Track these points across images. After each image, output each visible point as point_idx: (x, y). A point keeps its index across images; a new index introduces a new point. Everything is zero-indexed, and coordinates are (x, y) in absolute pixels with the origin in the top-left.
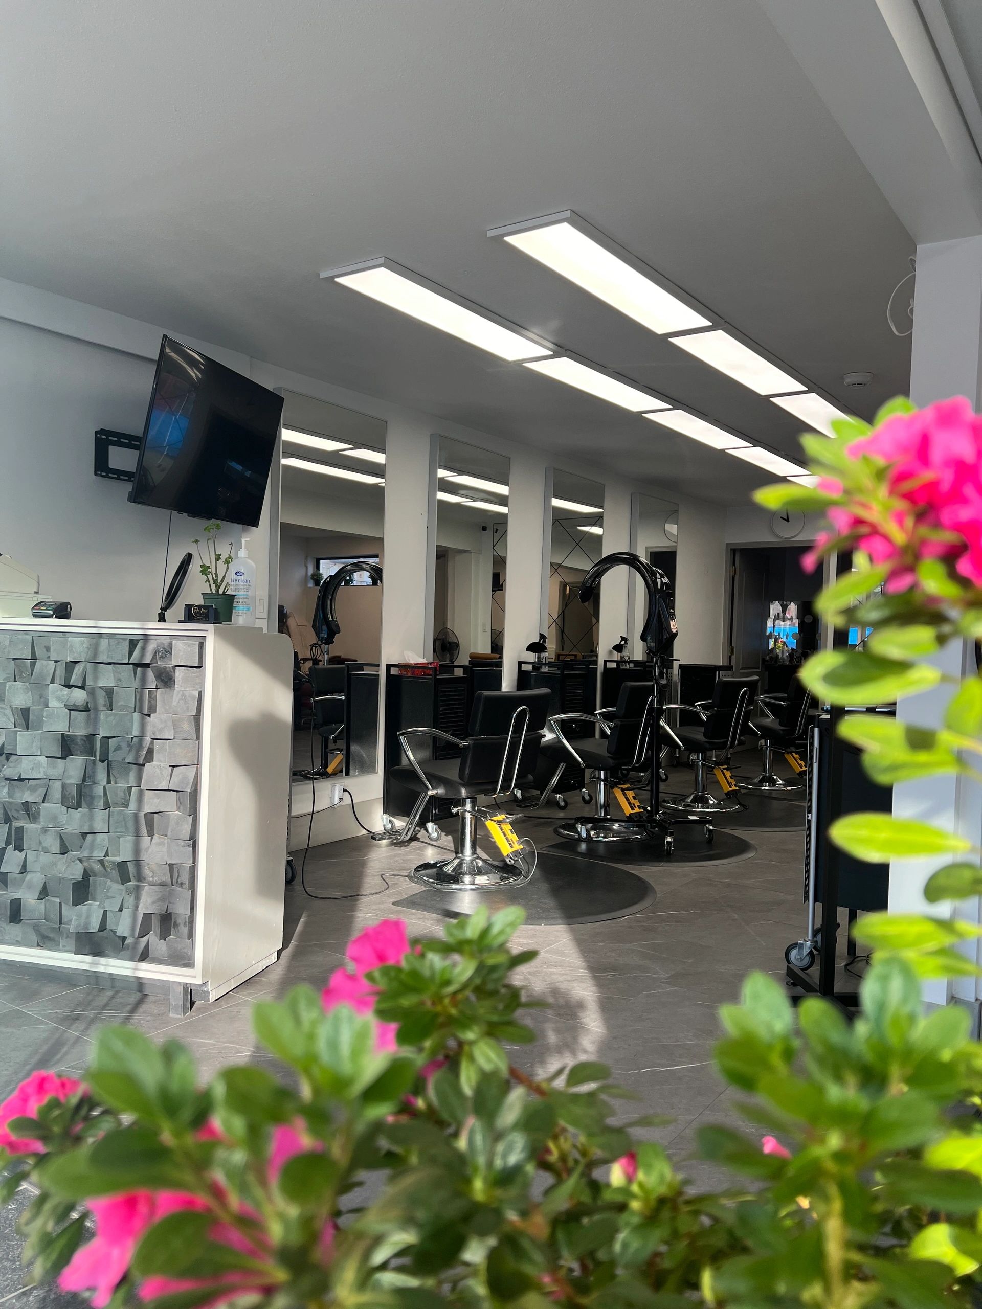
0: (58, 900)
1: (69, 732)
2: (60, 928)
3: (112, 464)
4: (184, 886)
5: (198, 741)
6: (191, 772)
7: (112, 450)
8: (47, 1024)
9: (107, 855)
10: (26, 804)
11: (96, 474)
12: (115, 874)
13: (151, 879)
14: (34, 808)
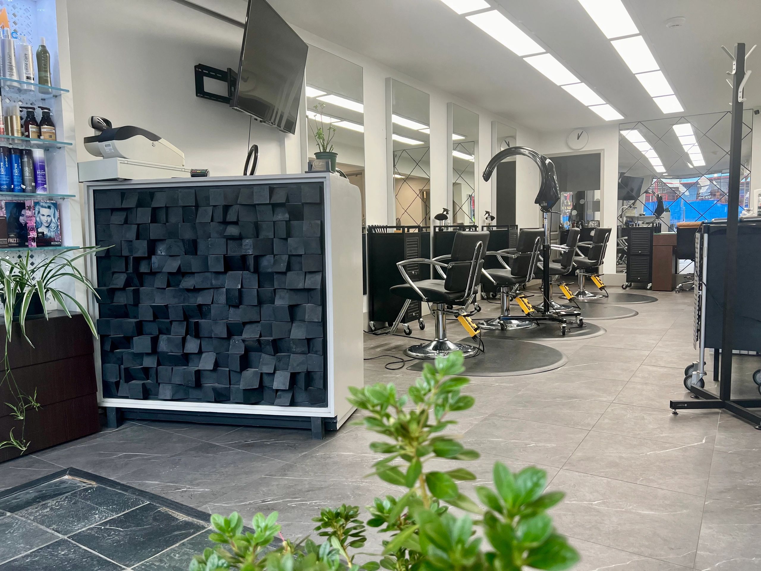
0: (228, 369)
1: (227, 255)
2: (230, 387)
3: (207, 89)
4: (318, 353)
5: (322, 255)
6: (319, 277)
7: (206, 79)
8: (233, 450)
9: (260, 336)
10: (200, 306)
11: (197, 95)
12: (270, 348)
13: (295, 350)
14: (204, 309)
